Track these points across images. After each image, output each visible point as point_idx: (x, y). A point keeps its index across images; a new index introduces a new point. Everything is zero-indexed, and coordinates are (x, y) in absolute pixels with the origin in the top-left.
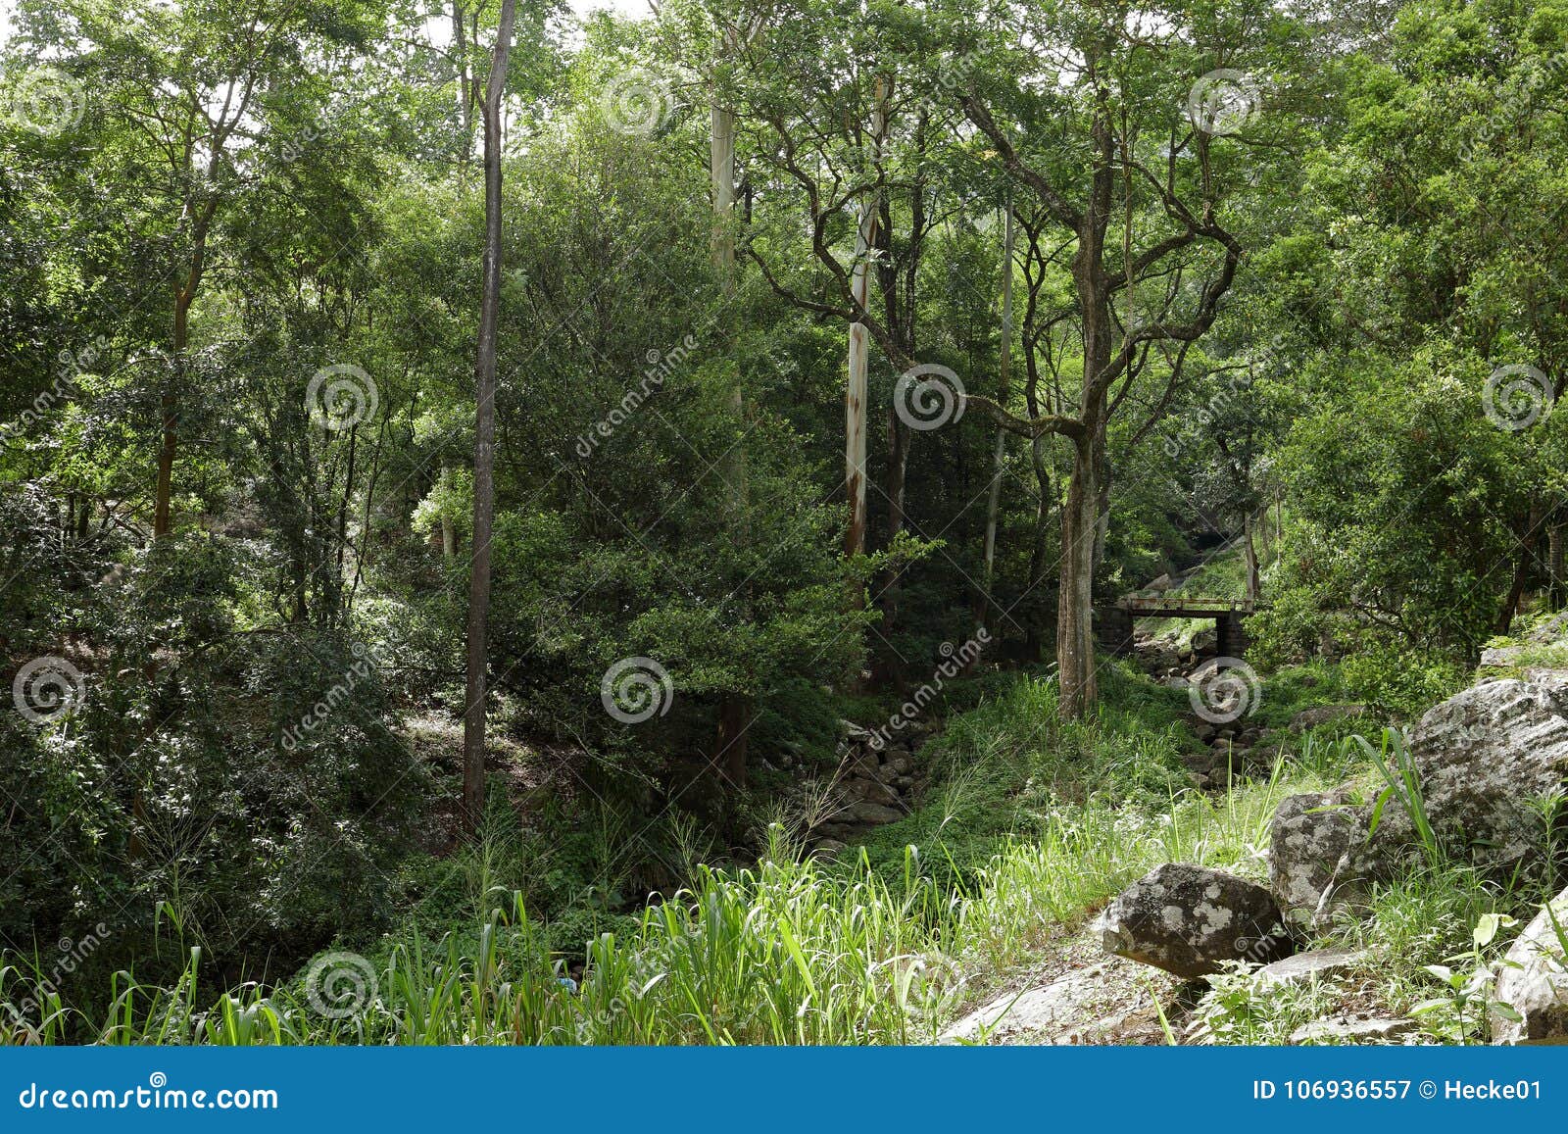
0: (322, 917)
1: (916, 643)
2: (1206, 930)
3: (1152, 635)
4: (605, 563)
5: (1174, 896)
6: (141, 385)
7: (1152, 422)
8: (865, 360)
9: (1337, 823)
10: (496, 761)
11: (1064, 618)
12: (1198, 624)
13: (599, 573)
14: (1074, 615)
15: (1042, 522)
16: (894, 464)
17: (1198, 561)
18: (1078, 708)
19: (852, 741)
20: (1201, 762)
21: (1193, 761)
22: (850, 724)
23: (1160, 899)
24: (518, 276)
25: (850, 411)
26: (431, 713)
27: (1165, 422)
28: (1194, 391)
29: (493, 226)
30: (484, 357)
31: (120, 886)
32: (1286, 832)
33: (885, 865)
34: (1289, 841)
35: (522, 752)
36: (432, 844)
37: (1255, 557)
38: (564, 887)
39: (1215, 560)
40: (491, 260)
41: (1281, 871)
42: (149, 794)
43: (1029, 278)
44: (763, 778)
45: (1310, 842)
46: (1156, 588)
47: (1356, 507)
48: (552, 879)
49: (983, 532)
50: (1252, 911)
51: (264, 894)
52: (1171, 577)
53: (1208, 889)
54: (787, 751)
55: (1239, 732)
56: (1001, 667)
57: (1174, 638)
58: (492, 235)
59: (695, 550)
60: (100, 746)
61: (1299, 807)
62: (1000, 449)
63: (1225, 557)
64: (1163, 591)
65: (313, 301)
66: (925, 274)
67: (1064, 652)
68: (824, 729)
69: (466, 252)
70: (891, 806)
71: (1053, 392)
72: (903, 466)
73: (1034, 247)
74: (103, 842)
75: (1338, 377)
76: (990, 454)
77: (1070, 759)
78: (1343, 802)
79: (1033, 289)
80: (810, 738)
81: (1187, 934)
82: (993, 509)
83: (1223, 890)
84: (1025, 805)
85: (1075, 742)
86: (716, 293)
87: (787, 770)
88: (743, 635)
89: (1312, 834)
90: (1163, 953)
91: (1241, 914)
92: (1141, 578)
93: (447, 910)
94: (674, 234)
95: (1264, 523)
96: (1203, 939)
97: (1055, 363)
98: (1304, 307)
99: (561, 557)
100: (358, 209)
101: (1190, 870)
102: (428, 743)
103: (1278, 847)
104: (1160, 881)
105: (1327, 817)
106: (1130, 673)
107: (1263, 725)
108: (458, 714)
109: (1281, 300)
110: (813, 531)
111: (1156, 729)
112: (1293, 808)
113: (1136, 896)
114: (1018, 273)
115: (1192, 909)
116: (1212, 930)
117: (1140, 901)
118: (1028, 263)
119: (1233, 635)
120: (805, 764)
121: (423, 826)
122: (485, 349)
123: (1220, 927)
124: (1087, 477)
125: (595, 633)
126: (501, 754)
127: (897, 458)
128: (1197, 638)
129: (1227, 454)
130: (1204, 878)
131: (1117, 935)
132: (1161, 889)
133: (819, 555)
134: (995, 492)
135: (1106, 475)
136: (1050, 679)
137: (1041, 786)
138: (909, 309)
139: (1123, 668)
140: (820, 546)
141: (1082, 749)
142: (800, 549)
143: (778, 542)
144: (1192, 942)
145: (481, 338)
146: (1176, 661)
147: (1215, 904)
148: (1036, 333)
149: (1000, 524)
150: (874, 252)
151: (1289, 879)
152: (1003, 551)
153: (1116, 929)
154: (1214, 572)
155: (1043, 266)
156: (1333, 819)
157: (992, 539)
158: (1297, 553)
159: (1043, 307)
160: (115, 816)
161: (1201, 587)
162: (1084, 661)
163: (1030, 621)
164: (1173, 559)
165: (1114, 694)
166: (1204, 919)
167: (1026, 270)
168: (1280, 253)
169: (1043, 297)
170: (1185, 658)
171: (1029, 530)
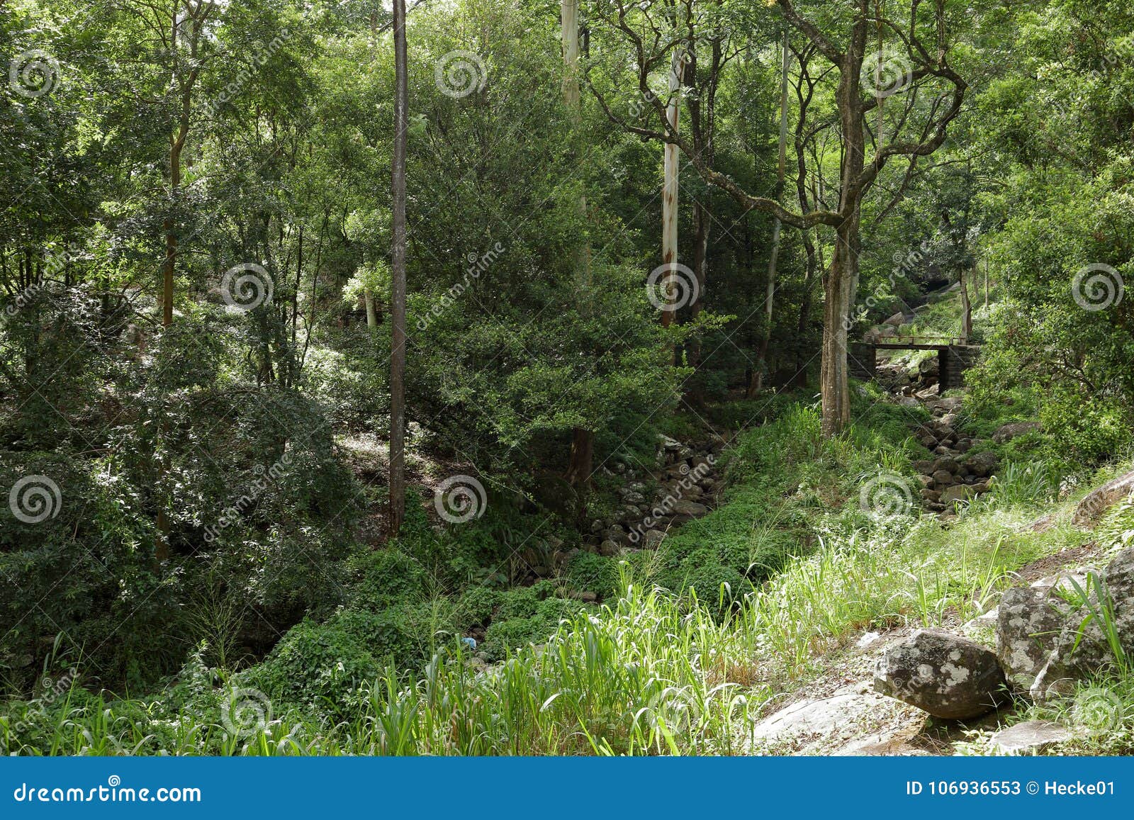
0: (294, 593)
1: (715, 377)
2: (949, 682)
3: (889, 359)
4: (488, 332)
5: (926, 657)
6: (149, 214)
7: (893, 204)
8: (676, 165)
9: (1048, 612)
10: (412, 473)
11: (826, 362)
12: (923, 354)
13: (485, 342)
14: (834, 359)
15: (809, 282)
16: (697, 242)
17: (924, 301)
18: (836, 428)
19: (668, 450)
20: (927, 466)
21: (921, 465)
22: (667, 438)
23: (916, 659)
24: (421, 120)
25: (665, 203)
26: (362, 435)
27: (902, 203)
28: (926, 179)
29: (401, 83)
30: (397, 182)
31: (153, 581)
32: (1009, 616)
33: (696, 552)
34: (1012, 623)
35: (429, 465)
36: (368, 537)
37: (969, 303)
38: (464, 569)
39: (937, 301)
40: (400, 108)
41: (1005, 643)
42: (169, 511)
43: (800, 96)
44: (604, 482)
45: (1027, 624)
46: (892, 323)
47: (1051, 291)
48: (456, 563)
49: (765, 290)
50: (984, 669)
51: (253, 580)
52: (903, 314)
53: (951, 653)
54: (621, 461)
55: (955, 441)
56: (777, 390)
57: (905, 362)
58: (401, 89)
59: (554, 321)
60: (134, 479)
61: (1019, 597)
62: (778, 229)
63: (945, 298)
64: (898, 326)
65: (267, 136)
66: (722, 96)
67: (826, 387)
68: (647, 442)
69: (380, 99)
70: (698, 501)
71: (817, 179)
72: (705, 243)
73: (804, 72)
74: (140, 549)
75: (1040, 189)
76: (771, 232)
77: (831, 468)
78: (1053, 596)
79: (804, 105)
80: (637, 449)
81: (935, 686)
82: (772, 273)
83: (963, 655)
84: (797, 506)
85: (834, 453)
86: (569, 127)
87: (621, 474)
88: (591, 386)
89: (1029, 618)
90: (918, 698)
91: (975, 672)
92: (880, 315)
93: (382, 588)
94: (536, 82)
95: (975, 273)
96: (948, 689)
97: (819, 157)
98: (1015, 137)
99: (455, 328)
100: (301, 74)
101: (939, 639)
102: (361, 460)
103: (1003, 626)
104: (916, 646)
105: (1040, 606)
106: (873, 393)
107: (974, 435)
108: (383, 438)
109: (998, 131)
110: (641, 306)
111: (894, 441)
112: (1015, 598)
113: (898, 656)
114: (791, 91)
115: (940, 667)
116: (954, 683)
117: (902, 660)
118: (800, 84)
119: (951, 363)
120: (634, 469)
121: (362, 524)
122: (397, 175)
123: (960, 681)
124: (845, 255)
125: (483, 386)
126: (414, 467)
127: (701, 238)
128: (924, 363)
129: (950, 227)
130: (949, 645)
131: (884, 683)
132: (917, 652)
133: (645, 323)
134: (774, 261)
135: (857, 246)
136: (815, 406)
137: (809, 490)
138: (710, 124)
139: (867, 389)
140: (646, 316)
141: (839, 460)
142: (632, 320)
143: (615, 314)
144: (940, 691)
145: (394, 167)
146: (907, 381)
147: (956, 664)
148: (805, 140)
149: (777, 284)
150: (685, 88)
151: (1012, 651)
152: (779, 303)
153: (884, 678)
154: (936, 311)
155: (811, 86)
156: (1044, 608)
157: (771, 295)
158: (1005, 324)
159: (811, 117)
160: (147, 531)
161: (927, 322)
162: (841, 394)
163: (799, 356)
164: (906, 300)
165: (862, 413)
166: (948, 675)
167: (798, 90)
168: (997, 95)
169: (811, 109)
170: (914, 379)
171: (800, 288)
